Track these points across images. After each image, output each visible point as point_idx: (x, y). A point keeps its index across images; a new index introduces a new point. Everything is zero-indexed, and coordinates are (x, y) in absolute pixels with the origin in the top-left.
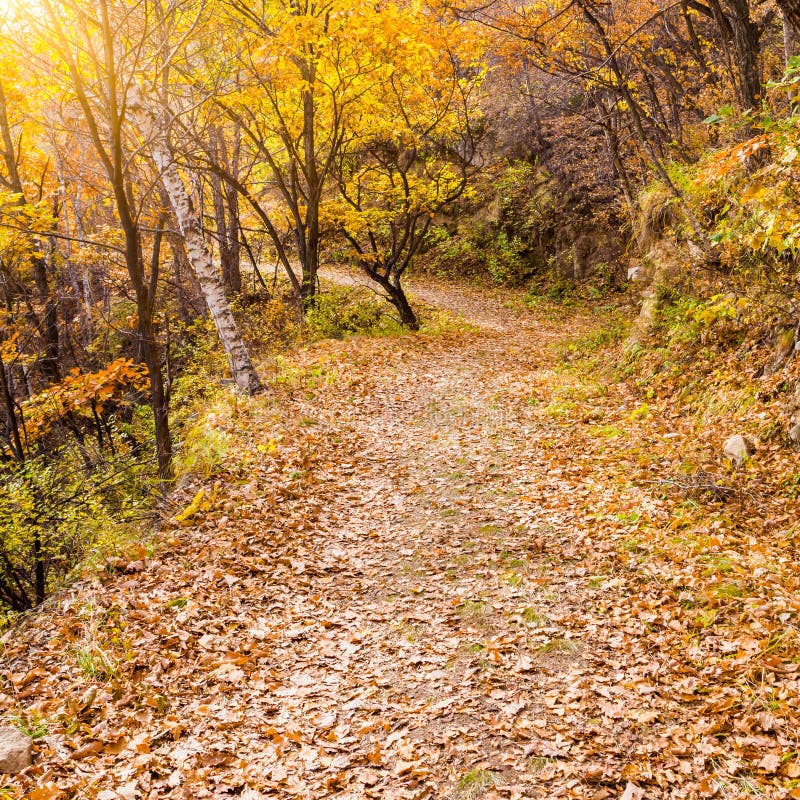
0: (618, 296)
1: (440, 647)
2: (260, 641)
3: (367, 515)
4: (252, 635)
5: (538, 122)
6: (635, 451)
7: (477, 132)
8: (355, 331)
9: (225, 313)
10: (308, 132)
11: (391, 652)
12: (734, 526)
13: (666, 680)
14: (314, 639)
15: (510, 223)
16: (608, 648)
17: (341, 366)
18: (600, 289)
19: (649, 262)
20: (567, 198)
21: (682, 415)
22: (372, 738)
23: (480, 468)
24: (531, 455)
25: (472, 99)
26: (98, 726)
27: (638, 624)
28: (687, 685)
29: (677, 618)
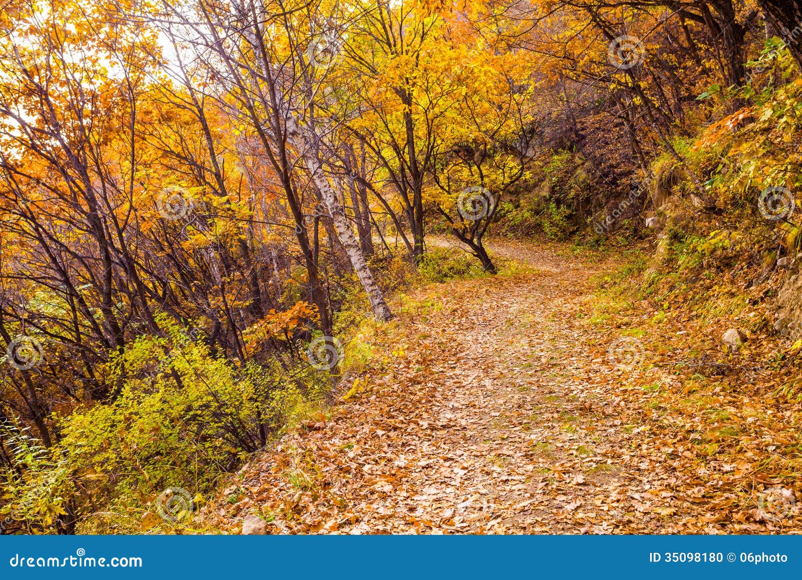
0: (640, 242)
1: (521, 471)
2: (401, 468)
3: (468, 392)
4: (396, 465)
5: (574, 120)
6: (656, 344)
7: (530, 132)
8: (452, 277)
9: (364, 268)
10: (410, 142)
11: (488, 474)
12: (732, 390)
13: (682, 489)
14: (437, 467)
15: (557, 196)
16: (639, 470)
17: (445, 299)
18: (627, 238)
19: (661, 213)
20: (599, 173)
21: (690, 319)
22: (478, 524)
23: (544, 360)
24: (579, 350)
25: (524, 107)
26: (305, 516)
27: (659, 454)
28: (697, 492)
29: (688, 450)
